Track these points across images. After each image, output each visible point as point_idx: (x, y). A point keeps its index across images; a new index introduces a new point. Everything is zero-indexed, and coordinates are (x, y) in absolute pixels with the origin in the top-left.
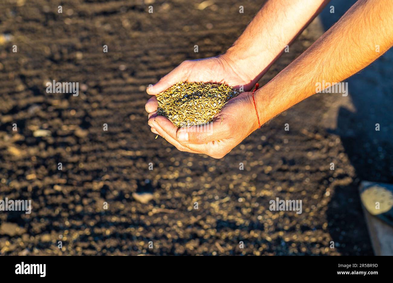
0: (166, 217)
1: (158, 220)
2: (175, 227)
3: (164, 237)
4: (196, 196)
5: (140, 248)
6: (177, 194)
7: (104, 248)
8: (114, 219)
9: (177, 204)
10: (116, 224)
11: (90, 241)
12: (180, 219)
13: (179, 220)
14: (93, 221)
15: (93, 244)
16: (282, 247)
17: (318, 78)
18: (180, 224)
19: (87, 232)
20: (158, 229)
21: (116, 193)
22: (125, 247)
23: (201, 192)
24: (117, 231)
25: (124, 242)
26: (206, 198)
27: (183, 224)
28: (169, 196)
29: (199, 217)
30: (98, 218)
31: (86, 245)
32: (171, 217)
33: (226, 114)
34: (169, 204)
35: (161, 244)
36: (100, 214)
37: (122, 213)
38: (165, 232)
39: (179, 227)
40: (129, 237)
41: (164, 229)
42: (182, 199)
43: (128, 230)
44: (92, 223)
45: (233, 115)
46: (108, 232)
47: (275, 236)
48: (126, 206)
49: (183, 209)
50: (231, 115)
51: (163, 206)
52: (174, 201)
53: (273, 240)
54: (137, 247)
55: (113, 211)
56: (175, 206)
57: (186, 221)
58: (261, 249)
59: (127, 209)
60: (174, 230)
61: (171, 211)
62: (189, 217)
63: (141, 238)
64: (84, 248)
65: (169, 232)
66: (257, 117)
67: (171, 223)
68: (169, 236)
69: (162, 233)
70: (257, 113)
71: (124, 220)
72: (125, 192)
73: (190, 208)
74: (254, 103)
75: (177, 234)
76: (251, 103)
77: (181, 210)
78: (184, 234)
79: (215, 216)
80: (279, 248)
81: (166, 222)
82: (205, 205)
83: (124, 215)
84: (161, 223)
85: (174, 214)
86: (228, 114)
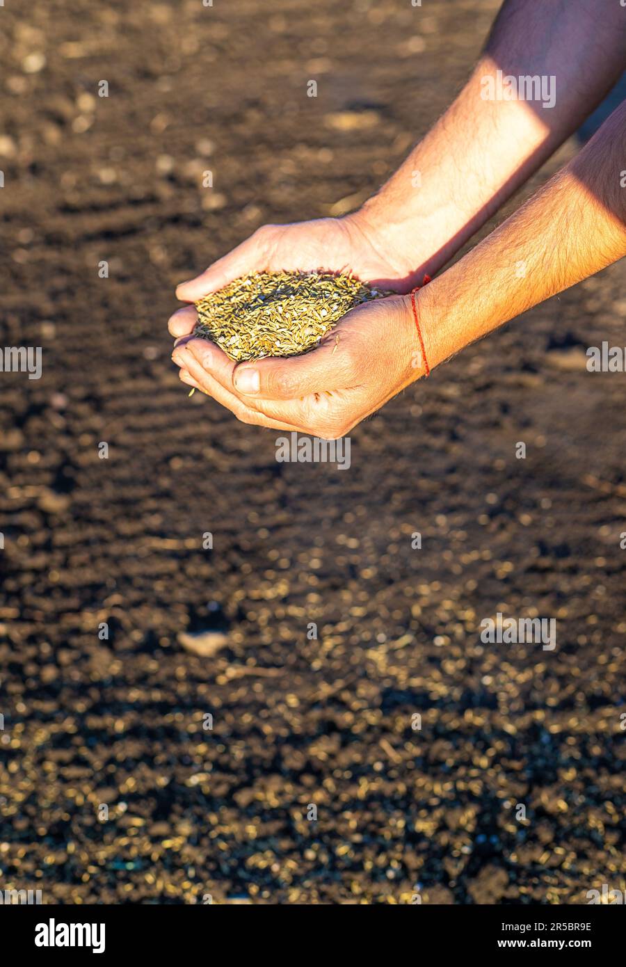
0: (258, 687)
1: (241, 693)
2: (281, 709)
3: (256, 731)
4: (332, 635)
5: (197, 760)
6: (286, 633)
7: (112, 761)
8: (135, 695)
9: (287, 655)
10: (139, 707)
11: (78, 747)
12: (293, 689)
13: (291, 693)
14: (82, 702)
15: (85, 752)
16: (543, 746)
17: (556, 250)
18: (292, 700)
19: (69, 725)
20: (242, 715)
21: (137, 636)
22: (161, 758)
23: (342, 627)
24: (142, 721)
25: (158, 746)
26: (355, 639)
27: (301, 700)
28: (266, 638)
29: (339, 684)
30: (95, 694)
31: (66, 755)
32: (272, 686)
33: (346, 330)
34: (266, 656)
35: (248, 748)
36: (100, 685)
37: (153, 680)
38: (256, 720)
39: (290, 709)
40: (171, 733)
41: (256, 714)
42: (297, 643)
43: (168, 719)
44: (80, 706)
45: (362, 333)
46: (120, 726)
47: (524, 721)
48: (162, 665)
49: (302, 666)
50: (358, 332)
51: (252, 661)
52: (277, 649)
53: (519, 730)
54: (191, 757)
55: (131, 676)
56: (280, 660)
57: (308, 694)
58: (491, 752)
59: (165, 672)
60: (280, 716)
61: (272, 673)
62: (314, 683)
63: (201, 737)
64: (61, 764)
65: (268, 719)
66: (419, 343)
67: (271, 701)
68: (267, 729)
69: (249, 724)
70: (419, 334)
71: (157, 696)
72: (161, 632)
73: (317, 665)
74: (414, 311)
75: (288, 725)
76: (406, 311)
77: (296, 669)
78: (304, 724)
79: (378, 679)
80: (536, 749)
81: (260, 698)
82: (353, 656)
83: (158, 686)
84: (247, 701)
85: (278, 679)
86: (351, 330)
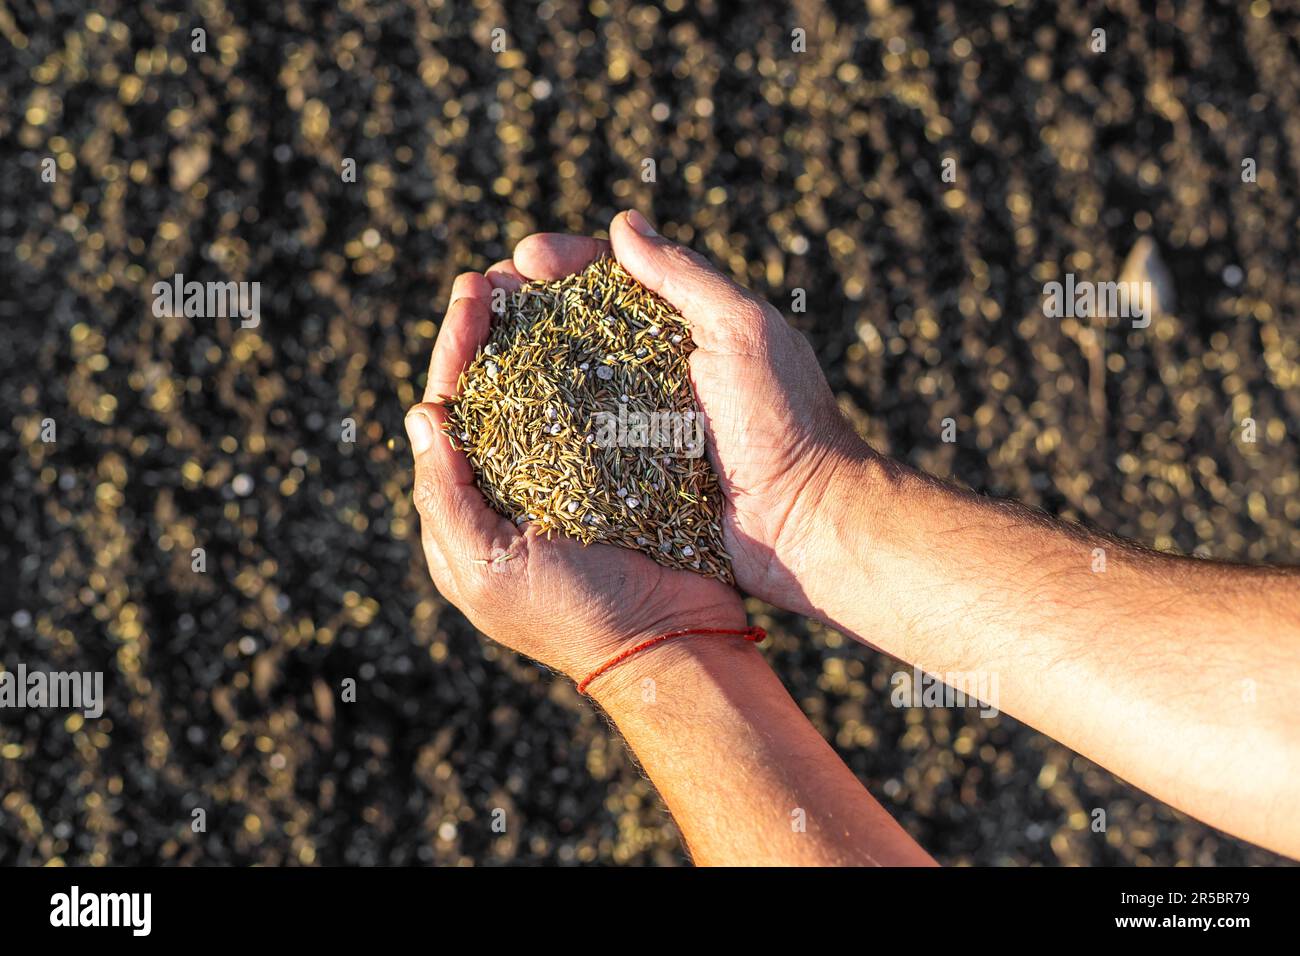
0: (1068, 384)
1: (1049, 360)
2: (1026, 426)
3: (973, 399)
4: (1195, 477)
5: (905, 327)
6: (1188, 404)
7: (882, 206)
8: (1020, 205)
9: (1142, 413)
10: (996, 221)
11: (898, 151)
12: (1070, 435)
13: (1063, 435)
14: (992, 132)
15: (888, 166)
16: (1021, 827)
18: (1048, 441)
19: (938, 128)
20: (1006, 372)
21: (1149, 175)
22: (896, 277)
23: (1218, 489)
24: (967, 229)
25: (917, 266)
26: (1194, 513)
27: (1052, 455)
28: (1170, 374)
29: (1092, 506)
30: (1012, 145)
31: (880, 140)
32: (1068, 408)
34: (1133, 383)
35: (940, 394)
36: (1031, 143)
37: (1055, 222)
38: (997, 397)
39: (1031, 442)
40: (947, 278)
41: (1012, 391)
42: (1169, 424)
43: (978, 269)
44: (983, 132)
46: (955, 200)
47: (1063, 795)
48: (1090, 231)
49: (1118, 437)
51: (1117, 363)
52: (1153, 396)
53: (1046, 794)
54: (912, 316)
55: (1061, 190)
56: (1129, 405)
57: (1068, 459)
58: (987, 754)
59: (1078, 237)
60: (1012, 427)
61: (1097, 401)
62: (1086, 466)
63: (949, 318)
64: (863, 140)
65: (1002, 412)
67: (1042, 409)
68: (985, 415)
69: (990, 386)
71: (1026, 238)
72: (1165, 209)
73: (1128, 463)
75: (999, 441)
77: (1113, 430)
78: (1009, 470)
80: (1011, 819)
81: (1047, 391)
82: (1153, 515)
83: (1045, 237)
84: (1038, 375)
85: (1088, 411)
